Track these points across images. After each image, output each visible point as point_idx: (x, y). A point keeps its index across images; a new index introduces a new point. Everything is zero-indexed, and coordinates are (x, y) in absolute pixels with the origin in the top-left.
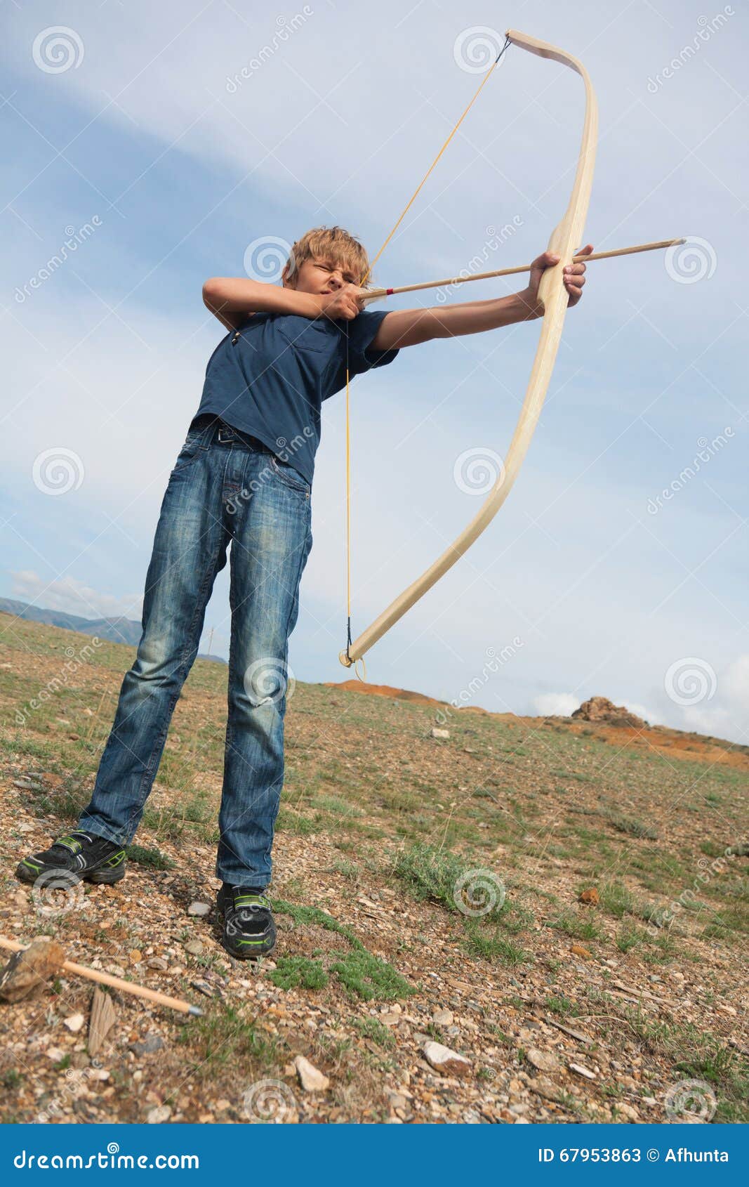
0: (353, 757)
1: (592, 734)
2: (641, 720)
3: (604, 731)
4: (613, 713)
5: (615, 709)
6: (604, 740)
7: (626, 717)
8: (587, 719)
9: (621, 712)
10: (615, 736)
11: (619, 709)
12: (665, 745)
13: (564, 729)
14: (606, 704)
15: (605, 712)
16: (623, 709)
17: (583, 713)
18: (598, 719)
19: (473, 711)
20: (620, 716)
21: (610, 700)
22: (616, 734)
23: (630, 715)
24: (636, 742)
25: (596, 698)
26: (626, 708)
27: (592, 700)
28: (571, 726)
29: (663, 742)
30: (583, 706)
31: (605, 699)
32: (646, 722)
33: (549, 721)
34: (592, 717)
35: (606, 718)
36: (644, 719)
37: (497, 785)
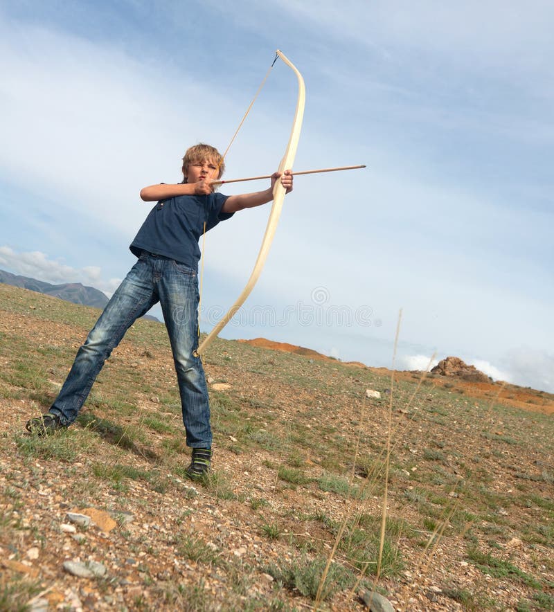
0: (309, 417)
1: (452, 387)
2: (487, 376)
3: (459, 384)
4: (464, 370)
5: (466, 367)
6: (462, 393)
7: (475, 374)
8: (444, 374)
9: (471, 369)
10: (470, 389)
11: (469, 367)
12: (509, 398)
13: (430, 382)
14: (459, 363)
15: (458, 369)
16: (472, 367)
17: (440, 369)
18: (452, 374)
19: (358, 366)
20: (470, 373)
21: (462, 360)
22: (469, 387)
23: (478, 372)
24: (486, 395)
25: (451, 358)
26: (475, 367)
27: (448, 359)
28: (434, 380)
29: (508, 396)
30: (440, 364)
31: (458, 359)
32: (490, 378)
33: (416, 375)
34: (447, 373)
35: (458, 374)
36: (489, 376)
37: (441, 448)
